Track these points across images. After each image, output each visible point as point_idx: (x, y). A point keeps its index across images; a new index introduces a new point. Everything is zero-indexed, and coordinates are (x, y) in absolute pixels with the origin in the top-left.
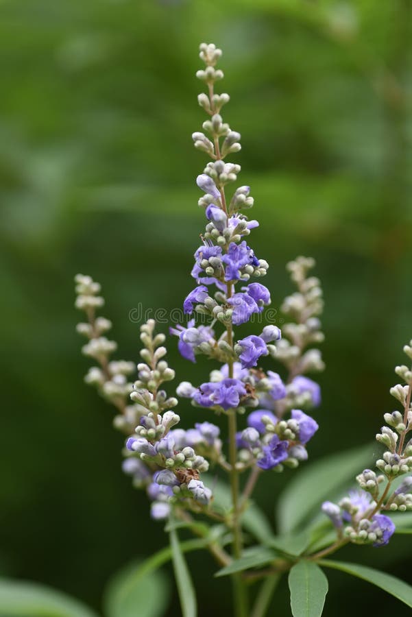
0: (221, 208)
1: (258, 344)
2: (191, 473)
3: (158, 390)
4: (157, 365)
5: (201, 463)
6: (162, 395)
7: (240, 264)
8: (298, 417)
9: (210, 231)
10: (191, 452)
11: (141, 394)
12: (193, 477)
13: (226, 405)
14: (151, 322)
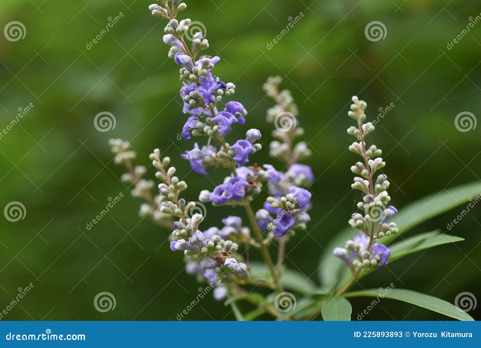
0: (186, 54)
1: (244, 145)
2: (225, 254)
3: (178, 199)
4: (171, 181)
5: (231, 246)
6: (182, 202)
7: (211, 90)
8: (293, 191)
9: (183, 73)
10: (218, 238)
11: (168, 206)
12: (227, 257)
13: (236, 198)
14: (157, 150)
